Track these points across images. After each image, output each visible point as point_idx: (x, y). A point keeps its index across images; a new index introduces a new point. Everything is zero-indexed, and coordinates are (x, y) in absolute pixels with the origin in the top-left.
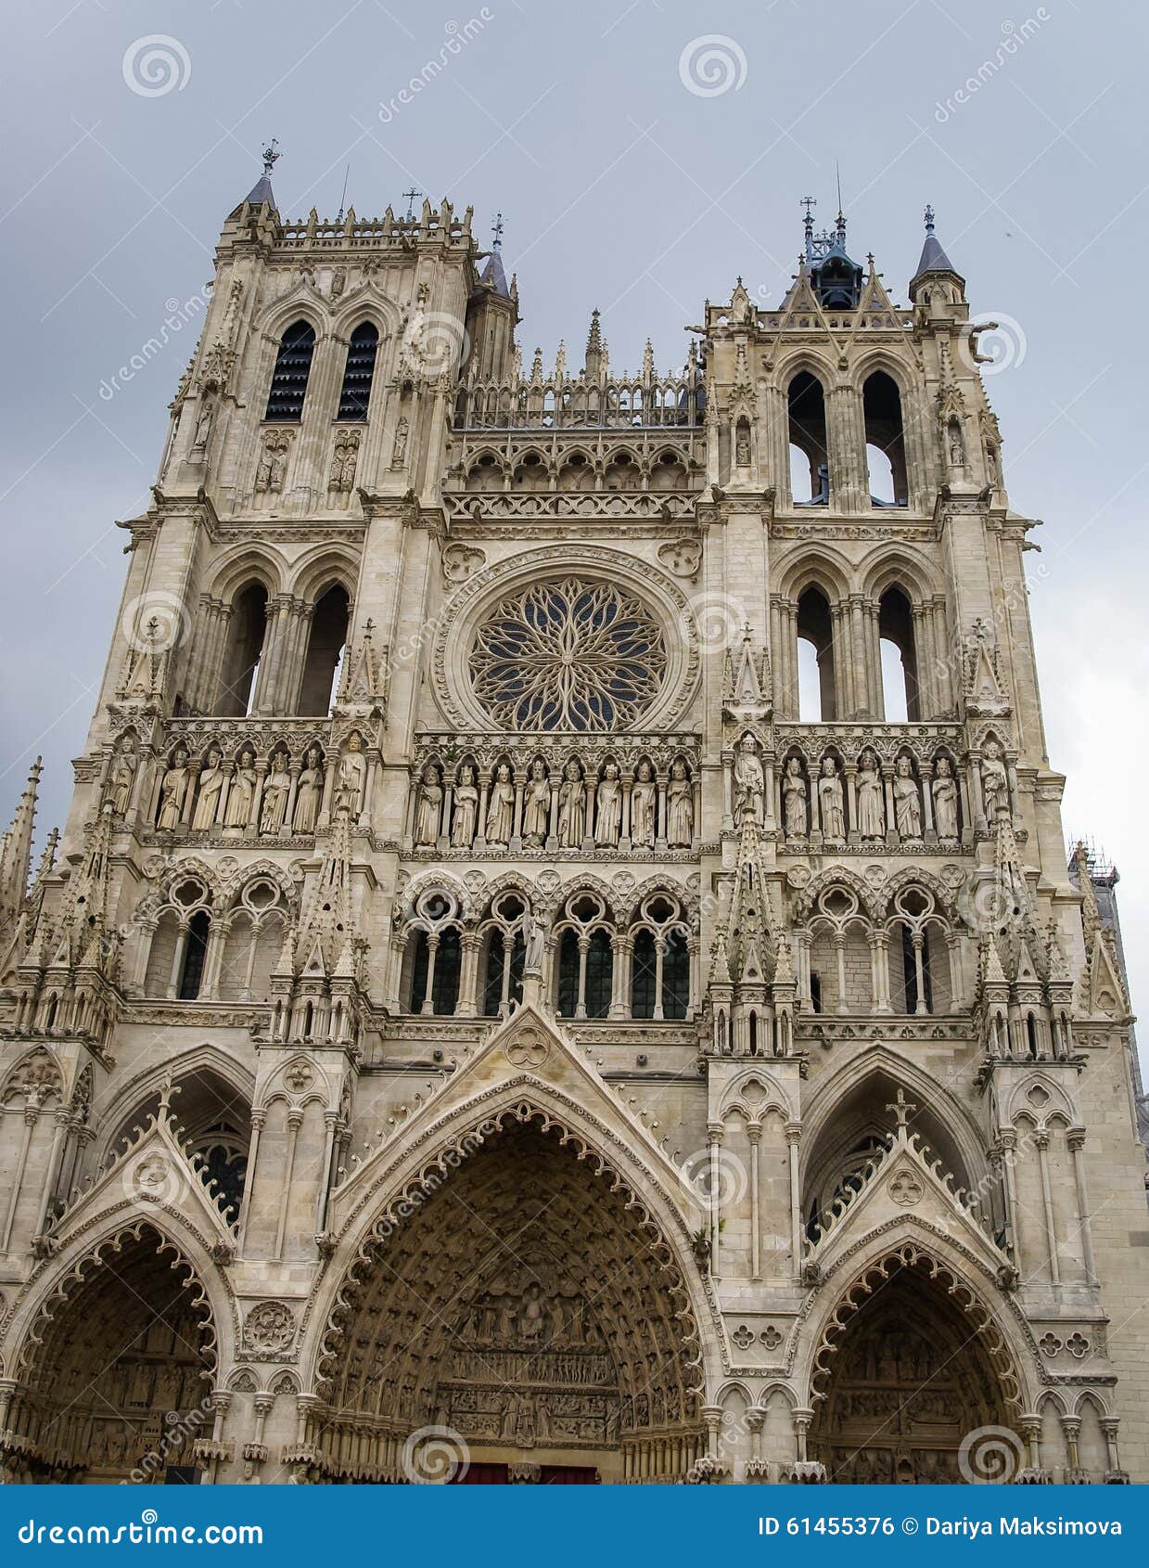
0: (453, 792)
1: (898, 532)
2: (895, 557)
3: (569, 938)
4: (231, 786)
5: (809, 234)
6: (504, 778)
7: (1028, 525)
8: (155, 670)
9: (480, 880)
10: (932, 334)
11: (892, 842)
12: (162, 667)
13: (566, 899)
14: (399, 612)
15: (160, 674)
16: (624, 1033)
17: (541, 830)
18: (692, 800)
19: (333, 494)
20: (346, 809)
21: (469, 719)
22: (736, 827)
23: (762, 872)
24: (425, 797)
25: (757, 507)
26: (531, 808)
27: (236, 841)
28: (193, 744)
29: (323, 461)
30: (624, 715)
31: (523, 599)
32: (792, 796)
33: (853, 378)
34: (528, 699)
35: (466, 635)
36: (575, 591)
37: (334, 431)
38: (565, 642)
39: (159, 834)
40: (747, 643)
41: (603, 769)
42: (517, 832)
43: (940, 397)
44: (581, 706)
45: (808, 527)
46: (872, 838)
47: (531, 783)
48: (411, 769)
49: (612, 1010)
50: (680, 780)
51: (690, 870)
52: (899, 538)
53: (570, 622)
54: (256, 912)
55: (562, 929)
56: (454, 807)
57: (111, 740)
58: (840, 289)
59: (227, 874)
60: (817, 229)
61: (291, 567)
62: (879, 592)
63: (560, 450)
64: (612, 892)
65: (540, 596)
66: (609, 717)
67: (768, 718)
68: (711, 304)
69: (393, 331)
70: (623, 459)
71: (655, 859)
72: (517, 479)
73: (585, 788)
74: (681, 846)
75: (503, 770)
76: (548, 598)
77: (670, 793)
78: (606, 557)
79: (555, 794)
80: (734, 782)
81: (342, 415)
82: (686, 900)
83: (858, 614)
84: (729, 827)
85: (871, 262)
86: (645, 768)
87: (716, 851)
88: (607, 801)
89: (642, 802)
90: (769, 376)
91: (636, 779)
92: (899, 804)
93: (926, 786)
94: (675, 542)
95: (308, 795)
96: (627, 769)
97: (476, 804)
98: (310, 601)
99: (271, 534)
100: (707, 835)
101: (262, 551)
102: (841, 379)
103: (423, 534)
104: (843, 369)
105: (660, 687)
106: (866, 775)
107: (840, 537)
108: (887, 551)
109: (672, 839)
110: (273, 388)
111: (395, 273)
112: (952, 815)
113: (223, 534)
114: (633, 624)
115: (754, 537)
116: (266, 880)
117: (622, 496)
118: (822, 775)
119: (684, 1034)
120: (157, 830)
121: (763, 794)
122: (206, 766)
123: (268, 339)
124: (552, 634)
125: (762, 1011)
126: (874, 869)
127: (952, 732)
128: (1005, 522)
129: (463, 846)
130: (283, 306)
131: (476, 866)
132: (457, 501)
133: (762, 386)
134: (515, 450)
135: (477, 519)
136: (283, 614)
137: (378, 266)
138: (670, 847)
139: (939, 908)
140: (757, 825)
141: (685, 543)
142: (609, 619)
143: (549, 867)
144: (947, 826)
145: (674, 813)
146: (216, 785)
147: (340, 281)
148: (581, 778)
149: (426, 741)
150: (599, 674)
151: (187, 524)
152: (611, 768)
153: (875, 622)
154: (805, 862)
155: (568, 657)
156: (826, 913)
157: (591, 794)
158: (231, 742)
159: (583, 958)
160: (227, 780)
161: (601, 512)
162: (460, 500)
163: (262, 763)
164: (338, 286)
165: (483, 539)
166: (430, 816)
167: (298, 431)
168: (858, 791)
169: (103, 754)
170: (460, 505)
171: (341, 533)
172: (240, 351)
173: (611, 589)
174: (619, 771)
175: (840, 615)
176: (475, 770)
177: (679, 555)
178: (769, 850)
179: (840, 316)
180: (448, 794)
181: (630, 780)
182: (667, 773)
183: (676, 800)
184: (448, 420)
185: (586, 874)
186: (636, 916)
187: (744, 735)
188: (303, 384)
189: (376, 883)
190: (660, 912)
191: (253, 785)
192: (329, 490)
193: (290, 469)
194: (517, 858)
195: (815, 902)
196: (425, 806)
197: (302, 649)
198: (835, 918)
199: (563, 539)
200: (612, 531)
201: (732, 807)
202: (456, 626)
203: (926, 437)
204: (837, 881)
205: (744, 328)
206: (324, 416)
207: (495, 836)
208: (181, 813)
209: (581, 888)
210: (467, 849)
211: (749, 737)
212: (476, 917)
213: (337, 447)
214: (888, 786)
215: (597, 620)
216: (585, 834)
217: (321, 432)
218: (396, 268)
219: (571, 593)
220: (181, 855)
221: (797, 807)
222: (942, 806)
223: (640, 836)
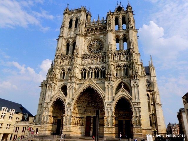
2: (125, 34)
6: (89, 58)
7: (137, 30)
9: (87, 67)
11: (123, 61)
14: (79, 44)
16: (100, 79)
17: (92, 62)
18: (106, 58)
19: (74, 34)
20: (75, 62)
21: (87, 53)
24: (83, 60)
25: (111, 31)
26: (92, 60)
27: (67, 65)
28: (63, 58)
29: (73, 31)
31: (92, 42)
34: (92, 51)
37: (74, 29)
39: (60, 65)
40: (110, 44)
42: (90, 63)
43: (129, 18)
44: (97, 51)
45: (116, 32)
47: (92, 58)
48: (81, 58)
49: (99, 77)
51: (105, 65)
52: (125, 32)
53: (96, 43)
54: (68, 71)
59: (66, 68)
61: (71, 41)
62: (123, 38)
63: (94, 28)
64: (99, 67)
66: (99, 52)
67: (112, 50)
68: (107, 13)
69: (79, 19)
70: (100, 28)
71: (102, 64)
72: (91, 31)
76: (94, 41)
77: (104, 58)
78: (98, 37)
79: (94, 59)
80: (109, 56)
81: (75, 27)
82: (105, 67)
87: (107, 63)
89: (101, 59)
90: (113, 18)
95: (72, 61)
96: (100, 56)
97: (87, 60)
99: (69, 39)
102: (120, 18)
103: (81, 37)
107: (119, 33)
109: (104, 62)
110: (69, 26)
113: (65, 39)
114: (101, 43)
115: (111, 34)
116: (69, 69)
117: (100, 31)
118: (117, 55)
121: (111, 57)
123: (68, 21)
125: (110, 77)
126: (121, 63)
127: (129, 50)
128: (135, 30)
129: (86, 64)
130: (69, 18)
132: (85, 34)
133: (112, 20)
134: (90, 28)
135: (87, 35)
137: (77, 13)
141: (105, 35)
142: (99, 43)
143: (93, 65)
145: (104, 60)
147: (74, 15)
148: (96, 57)
149: (82, 55)
152: (98, 56)
153: (123, 41)
154: (115, 63)
157: (97, 59)
158: (66, 57)
159: (96, 73)
160: (66, 60)
161: (98, 33)
163: (68, 59)
165: (88, 37)
166: (83, 62)
167: (71, 29)
168: (120, 56)
171: (75, 38)
172: (66, 23)
173: (99, 40)
175: (120, 40)
176: (87, 57)
178: (112, 62)
180: (85, 60)
182: (103, 56)
184: (84, 26)
186: (101, 69)
187: (110, 52)
188: (72, 25)
189: (78, 68)
190: (103, 68)
191: (68, 61)
194: (91, 65)
195: (116, 67)
198: (118, 68)
199: (95, 36)
200: (99, 35)
201: (109, 59)
202: (85, 45)
204: (118, 65)
205: (110, 14)
206: (73, 27)
208: (62, 64)
209: (96, 67)
212: (87, 70)
214: (123, 56)
218: (79, 13)
219: (96, 41)
220: (62, 67)
221: (115, 58)
222: (128, 57)
223: (101, 62)
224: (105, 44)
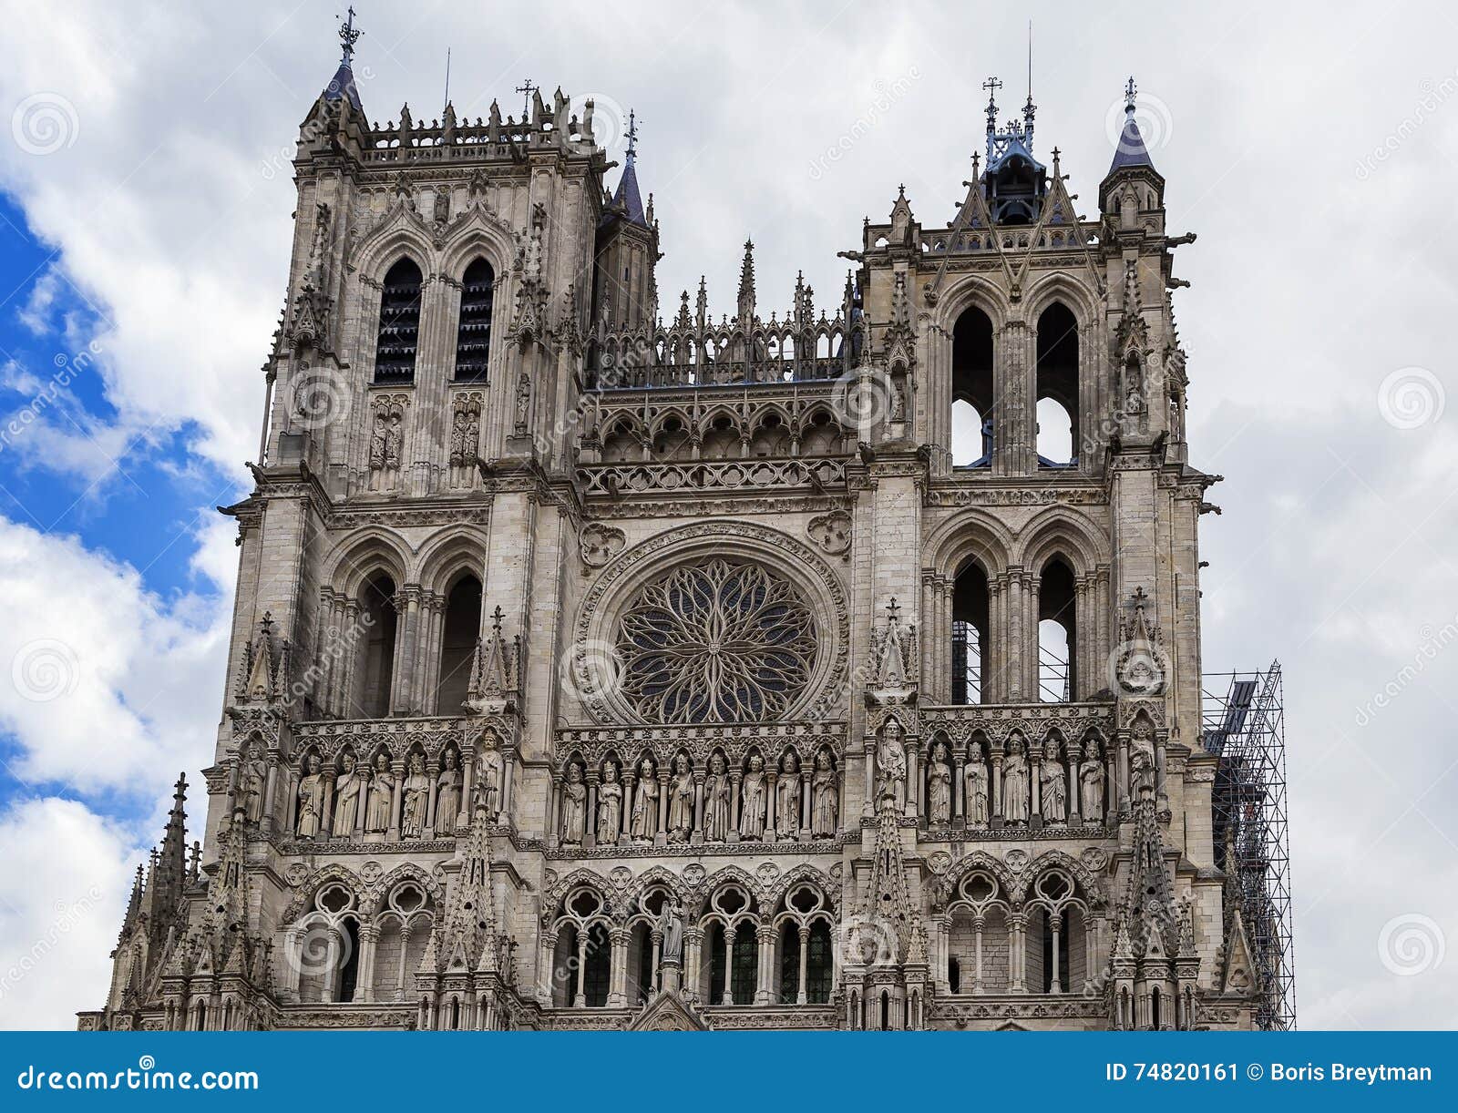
0: (597, 789)
1: (1063, 495)
2: (1058, 524)
3: (717, 930)
4: (369, 790)
5: (991, 128)
6: (647, 773)
7: (1207, 481)
8: (275, 670)
9: (626, 875)
10: (1118, 253)
11: (1037, 826)
12: (281, 666)
13: (712, 892)
14: (530, 600)
15: (281, 674)
16: (768, 1018)
17: (686, 825)
18: (837, 791)
19: (456, 469)
20: (485, 809)
21: (614, 715)
22: (876, 813)
23: (899, 858)
24: (569, 796)
25: (910, 468)
26: (676, 803)
27: (379, 845)
28: (326, 749)
29: (442, 431)
30: (773, 705)
31: (668, 584)
32: (937, 782)
33: (1028, 313)
34: (676, 690)
35: (607, 626)
36: (722, 574)
37: (451, 396)
38: (712, 629)
39: (299, 842)
40: (893, 621)
41: (747, 761)
42: (662, 828)
43: (1122, 329)
44: (728, 697)
45: (967, 492)
46: (1015, 823)
47: (675, 777)
48: (552, 768)
49: (757, 997)
50: (826, 770)
51: (832, 860)
52: (1064, 502)
53: (716, 608)
54: (405, 916)
55: (709, 921)
56: (598, 805)
57: (236, 747)
58: (1020, 199)
59: (371, 879)
60: (1001, 123)
61: (415, 554)
62: (1040, 563)
63: (703, 411)
64: (756, 883)
65: (685, 580)
66: (757, 707)
67: (912, 701)
68: (870, 223)
69: (509, 266)
70: (771, 420)
71: (799, 850)
72: (658, 447)
73: (729, 781)
74: (825, 836)
75: (647, 764)
76: (694, 582)
77: (814, 784)
78: (752, 534)
79: (700, 788)
80: (876, 767)
81: (460, 375)
82: (829, 889)
83: (1015, 588)
84: (870, 813)
85: (1056, 160)
86: (790, 758)
87: (856, 839)
88: (752, 794)
89: (787, 794)
90: (932, 312)
91: (781, 770)
92: (1045, 788)
93: (1073, 769)
94: (826, 514)
95: (447, 798)
96: (771, 759)
97: (621, 800)
98: (441, 592)
99: (390, 517)
100: (849, 823)
101: (384, 537)
102: (1013, 312)
103: (552, 513)
104: (1015, 300)
105: (809, 675)
106: (1013, 759)
107: (1001, 501)
108: (1049, 518)
109: (816, 830)
110: (380, 344)
111: (506, 192)
112: (1098, 798)
113: (338, 519)
114: (783, 608)
115: (905, 504)
116: (413, 884)
117: (769, 463)
118: (968, 761)
119: (826, 1018)
120: (297, 838)
121: (905, 781)
122: (341, 772)
123: (367, 281)
124: (699, 622)
125: (893, 992)
126: (1016, 853)
127: (1104, 712)
128: (1181, 479)
129: (609, 843)
130: (380, 240)
131: (623, 862)
132: (591, 475)
133: (923, 325)
134: (654, 412)
135: (615, 496)
136: (412, 607)
137: (487, 184)
138: (814, 837)
139: (1080, 892)
140: (896, 812)
141: (837, 516)
142: (759, 603)
143: (694, 860)
144: (1092, 810)
145: (819, 804)
146: (354, 790)
147: (443, 202)
148: (726, 771)
149: (567, 737)
150: (747, 663)
151: (292, 506)
152: (755, 759)
153: (1035, 597)
154: (946, 848)
155: (715, 647)
156: (966, 898)
157: (736, 786)
158: (364, 746)
159: (729, 948)
160: (364, 784)
161: (748, 483)
162: (595, 473)
163: (398, 765)
164: (442, 209)
165: (622, 517)
166: (575, 817)
167: (412, 395)
168: (1003, 776)
169: (229, 762)
170: (596, 479)
171: (466, 514)
172: (335, 297)
173: (760, 571)
174: (764, 762)
175: (998, 591)
176: (619, 765)
177: (830, 529)
178: (910, 835)
179: (1016, 232)
180: (592, 790)
181: (774, 772)
182: (812, 763)
183: (820, 790)
184: (576, 377)
185: (731, 867)
186: (781, 907)
187: (887, 720)
188: (412, 338)
189: (522, 882)
190: (805, 901)
191: (392, 789)
192: (452, 465)
193: (407, 441)
194: (662, 853)
195: (956, 889)
196: (569, 804)
197: (436, 645)
198: (975, 903)
199: (707, 515)
200: (759, 504)
201: (874, 794)
202: (597, 616)
203: (1104, 381)
204: (979, 866)
205: (904, 252)
206: (439, 377)
207: (640, 832)
208: (320, 820)
209: (726, 881)
210: (612, 845)
211: (892, 722)
212: (624, 913)
213: (456, 415)
214: (1035, 770)
215: (745, 604)
216: (729, 827)
217: (437, 394)
218: (506, 185)
219: (717, 576)
220: (322, 861)
221: (941, 794)
222: (1088, 789)
223: (785, 827)
224: (825, 618)
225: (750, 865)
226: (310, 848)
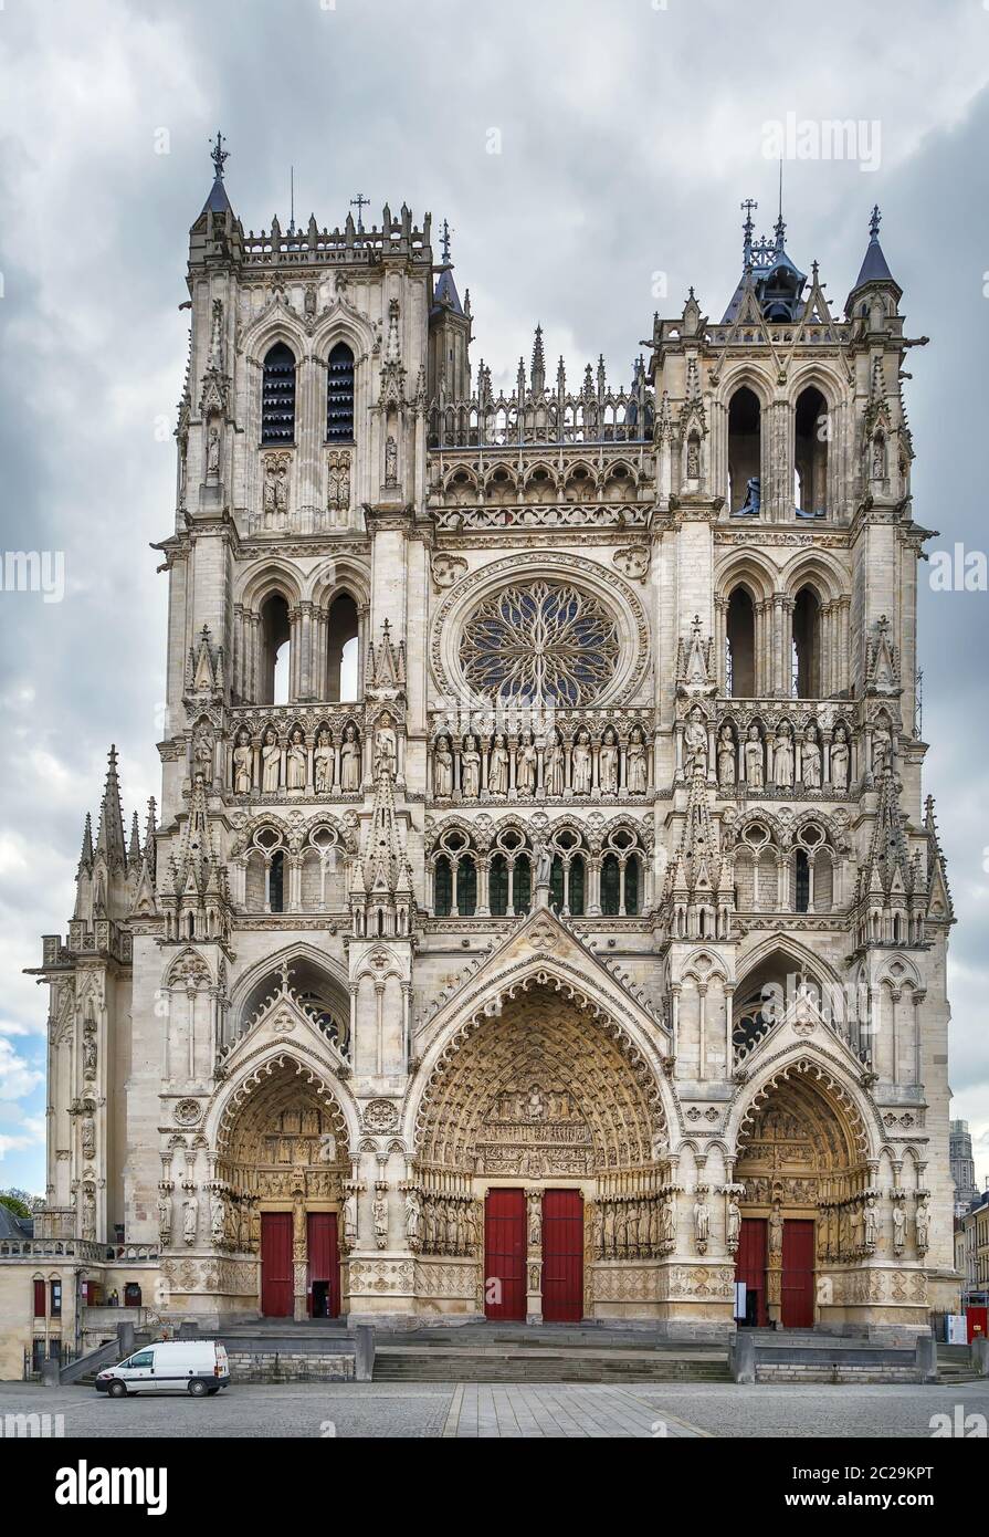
0: (461, 755)
2: (812, 562)
4: (288, 758)
5: (747, 241)
6: (500, 744)
7: (925, 536)
8: (214, 669)
9: (487, 820)
12: (219, 666)
13: (552, 833)
14: (408, 614)
15: (219, 671)
16: (599, 925)
17: (531, 782)
18: (646, 759)
19: (333, 511)
20: (385, 771)
22: (686, 778)
23: (708, 811)
24: (439, 760)
25: (707, 515)
26: (523, 767)
27: (300, 798)
28: (254, 726)
30: (585, 694)
31: (499, 600)
32: (726, 755)
33: (789, 393)
34: (509, 683)
35: (455, 632)
36: (543, 593)
37: (326, 453)
38: (536, 635)
39: (238, 796)
40: (697, 633)
41: (577, 736)
42: (512, 785)
46: (783, 788)
47: (522, 747)
48: (428, 739)
51: (645, 811)
53: (539, 619)
54: (322, 850)
56: (462, 767)
57: (190, 727)
58: (781, 301)
59: (296, 823)
61: (306, 578)
62: (795, 591)
63: (526, 465)
64: (587, 827)
65: (513, 597)
66: (574, 696)
67: (713, 694)
69: (368, 350)
70: (581, 473)
72: (490, 493)
73: (563, 751)
74: (638, 793)
75: (499, 738)
76: (521, 598)
79: (540, 756)
80: (685, 743)
81: (331, 436)
82: (642, 832)
84: (680, 778)
85: (814, 271)
86: (610, 734)
87: (668, 795)
88: (580, 761)
89: (607, 761)
90: (715, 391)
91: (603, 743)
92: (805, 762)
94: (626, 548)
95: (350, 764)
97: (480, 764)
98: (326, 607)
99: (286, 550)
100: (659, 785)
101: (281, 565)
102: (778, 393)
104: (781, 383)
105: (614, 671)
106: (780, 740)
109: (631, 788)
110: (264, 413)
111: (363, 289)
112: (844, 772)
113: (245, 552)
114: (592, 620)
115: (702, 544)
116: (326, 827)
117: (581, 507)
118: (749, 740)
119: (641, 926)
120: (235, 794)
121: (707, 754)
122: (266, 744)
123: (252, 362)
124: (525, 629)
125: (709, 909)
126: (784, 810)
129: (472, 796)
130: (262, 327)
131: (484, 810)
132: (440, 516)
133: (707, 400)
134: (486, 467)
135: (459, 531)
136: (304, 619)
137: (346, 281)
138: (629, 793)
139: (829, 840)
141: (636, 549)
142: (572, 615)
143: (539, 810)
144: (840, 780)
145: (633, 768)
146: (276, 757)
147: (311, 298)
148: (560, 743)
150: (565, 661)
151: (216, 543)
152: (584, 735)
154: (733, 804)
155: (539, 648)
156: (746, 842)
157: (568, 755)
158: (283, 725)
159: (566, 875)
160: (284, 753)
161: (564, 522)
162: (441, 513)
163: (310, 738)
164: (310, 303)
165: (465, 548)
166: (445, 775)
167: (294, 453)
168: (775, 753)
169: (184, 737)
170: (442, 519)
171: (346, 547)
172: (231, 375)
173: (573, 590)
174: (590, 737)
176: (477, 739)
177: (630, 559)
178: (713, 794)
179: (781, 330)
180: (457, 757)
182: (627, 738)
183: (634, 759)
184: (427, 439)
185: (567, 815)
186: (604, 844)
187: (693, 708)
188: (291, 408)
189: (412, 824)
190: (622, 841)
191: (305, 756)
192: (329, 508)
193: (292, 490)
194: (514, 804)
195: (739, 835)
196: (441, 767)
198: (752, 845)
199: (533, 547)
200: (574, 539)
201: (683, 763)
202: (447, 624)
204: (756, 819)
205: (695, 343)
206: (316, 439)
207: (496, 788)
208: (252, 780)
209: (564, 825)
210: (475, 798)
211: (697, 710)
212: (485, 848)
213: (331, 469)
215: (562, 615)
216: (564, 786)
217: (316, 453)
218: (363, 283)
219: (539, 594)
220: (257, 810)
221: (728, 764)
222: (837, 765)
223: (607, 786)
224: (626, 627)
225: (582, 814)
226: (247, 800)
